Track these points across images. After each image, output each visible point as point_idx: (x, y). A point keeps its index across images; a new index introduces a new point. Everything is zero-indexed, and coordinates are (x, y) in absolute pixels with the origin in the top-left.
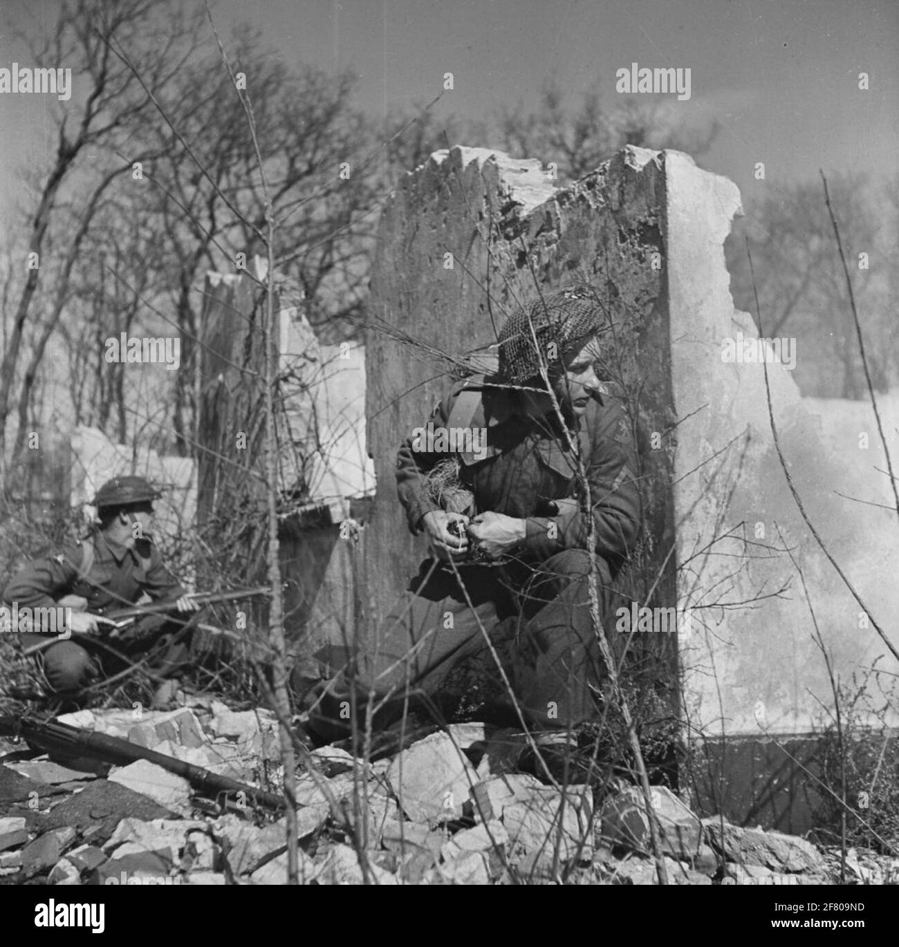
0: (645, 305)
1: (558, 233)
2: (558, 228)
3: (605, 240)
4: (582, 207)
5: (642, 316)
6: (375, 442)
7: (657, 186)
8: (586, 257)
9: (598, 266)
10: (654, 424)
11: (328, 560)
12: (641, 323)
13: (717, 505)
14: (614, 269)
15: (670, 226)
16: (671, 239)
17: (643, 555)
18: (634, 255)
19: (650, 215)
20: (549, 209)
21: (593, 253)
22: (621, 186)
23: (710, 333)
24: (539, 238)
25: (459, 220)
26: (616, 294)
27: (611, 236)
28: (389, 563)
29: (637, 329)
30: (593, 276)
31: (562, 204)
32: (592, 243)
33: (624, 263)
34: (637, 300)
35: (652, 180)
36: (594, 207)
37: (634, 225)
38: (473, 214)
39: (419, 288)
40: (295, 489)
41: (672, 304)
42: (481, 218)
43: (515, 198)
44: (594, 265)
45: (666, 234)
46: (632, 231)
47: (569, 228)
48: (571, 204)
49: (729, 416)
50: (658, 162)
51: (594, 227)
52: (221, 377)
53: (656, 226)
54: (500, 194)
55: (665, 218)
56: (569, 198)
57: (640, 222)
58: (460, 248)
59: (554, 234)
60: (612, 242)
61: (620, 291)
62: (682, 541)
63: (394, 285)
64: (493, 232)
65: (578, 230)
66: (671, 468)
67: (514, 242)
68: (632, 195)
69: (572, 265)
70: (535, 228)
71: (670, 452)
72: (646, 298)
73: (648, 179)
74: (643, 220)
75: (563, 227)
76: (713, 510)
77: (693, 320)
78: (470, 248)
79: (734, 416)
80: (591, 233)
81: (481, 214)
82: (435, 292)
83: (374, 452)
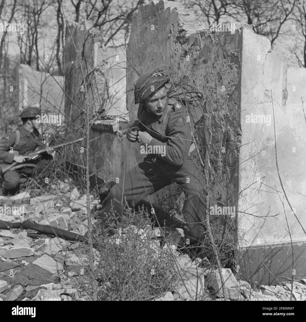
0: (232, 86)
1: (200, 47)
2: (200, 46)
3: (218, 56)
4: (209, 40)
5: (230, 90)
6: (129, 105)
7: (238, 41)
8: (210, 61)
9: (215, 65)
10: (233, 132)
11: (112, 143)
12: (230, 93)
13: (255, 164)
14: (220, 69)
15: (243, 58)
16: (243, 63)
17: (226, 179)
18: (228, 65)
19: (236, 52)
20: (197, 37)
21: (213, 59)
22: (225, 36)
23: (256, 100)
24: (193, 47)
25: (162, 31)
26: (221, 79)
27: (220, 55)
28: (134, 152)
29: (229, 94)
30: (212, 69)
31: (202, 36)
32: (213, 56)
33: (225, 67)
34: (229, 83)
35: (237, 38)
36: (214, 41)
37: (229, 54)
38: (167, 29)
39: (147, 53)
40: (99, 111)
41: (242, 89)
42: (171, 32)
43: (184, 28)
44: (213, 65)
45: (241, 61)
46: (228, 55)
47: (204, 47)
48: (205, 37)
49: (261, 131)
50: (240, 31)
51: (214, 49)
52: (73, 62)
53: (237, 56)
54: (178, 25)
55: (241, 54)
56: (205, 35)
57: (231, 53)
58: (162, 42)
59: (198, 48)
60: (220, 58)
61: (223, 78)
62: (241, 178)
63: (137, 48)
64: (175, 39)
65: (207, 49)
66: (238, 151)
67: (183, 45)
68: (229, 42)
69: (205, 62)
70: (191, 43)
71: (238, 145)
72: (233, 84)
73: (235, 37)
74: (233, 53)
75: (202, 46)
76: (253, 166)
77: (250, 95)
78: (166, 43)
79: (263, 131)
80: (213, 51)
81: (171, 31)
82: (152, 56)
83: (129, 109)
